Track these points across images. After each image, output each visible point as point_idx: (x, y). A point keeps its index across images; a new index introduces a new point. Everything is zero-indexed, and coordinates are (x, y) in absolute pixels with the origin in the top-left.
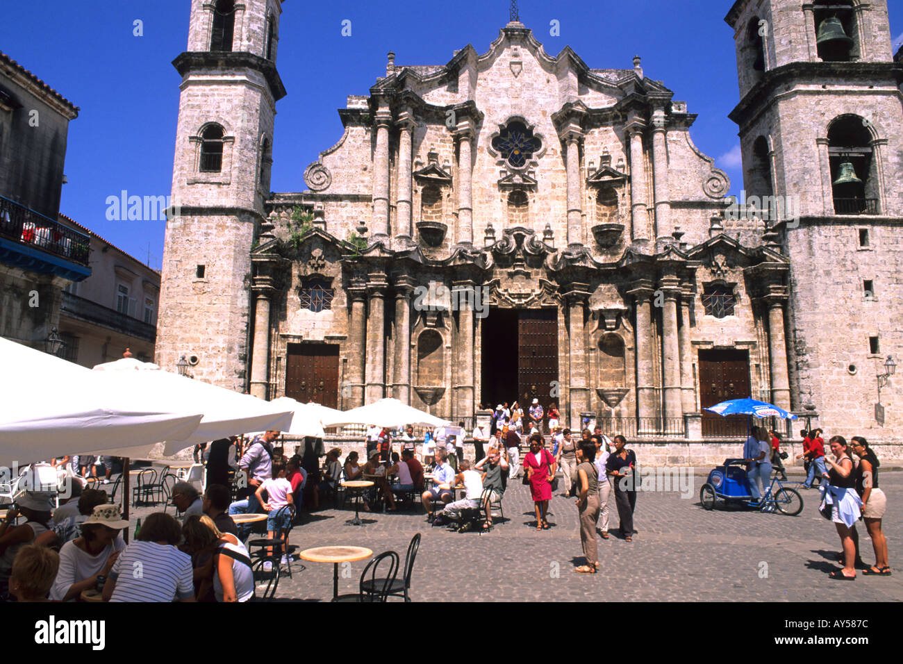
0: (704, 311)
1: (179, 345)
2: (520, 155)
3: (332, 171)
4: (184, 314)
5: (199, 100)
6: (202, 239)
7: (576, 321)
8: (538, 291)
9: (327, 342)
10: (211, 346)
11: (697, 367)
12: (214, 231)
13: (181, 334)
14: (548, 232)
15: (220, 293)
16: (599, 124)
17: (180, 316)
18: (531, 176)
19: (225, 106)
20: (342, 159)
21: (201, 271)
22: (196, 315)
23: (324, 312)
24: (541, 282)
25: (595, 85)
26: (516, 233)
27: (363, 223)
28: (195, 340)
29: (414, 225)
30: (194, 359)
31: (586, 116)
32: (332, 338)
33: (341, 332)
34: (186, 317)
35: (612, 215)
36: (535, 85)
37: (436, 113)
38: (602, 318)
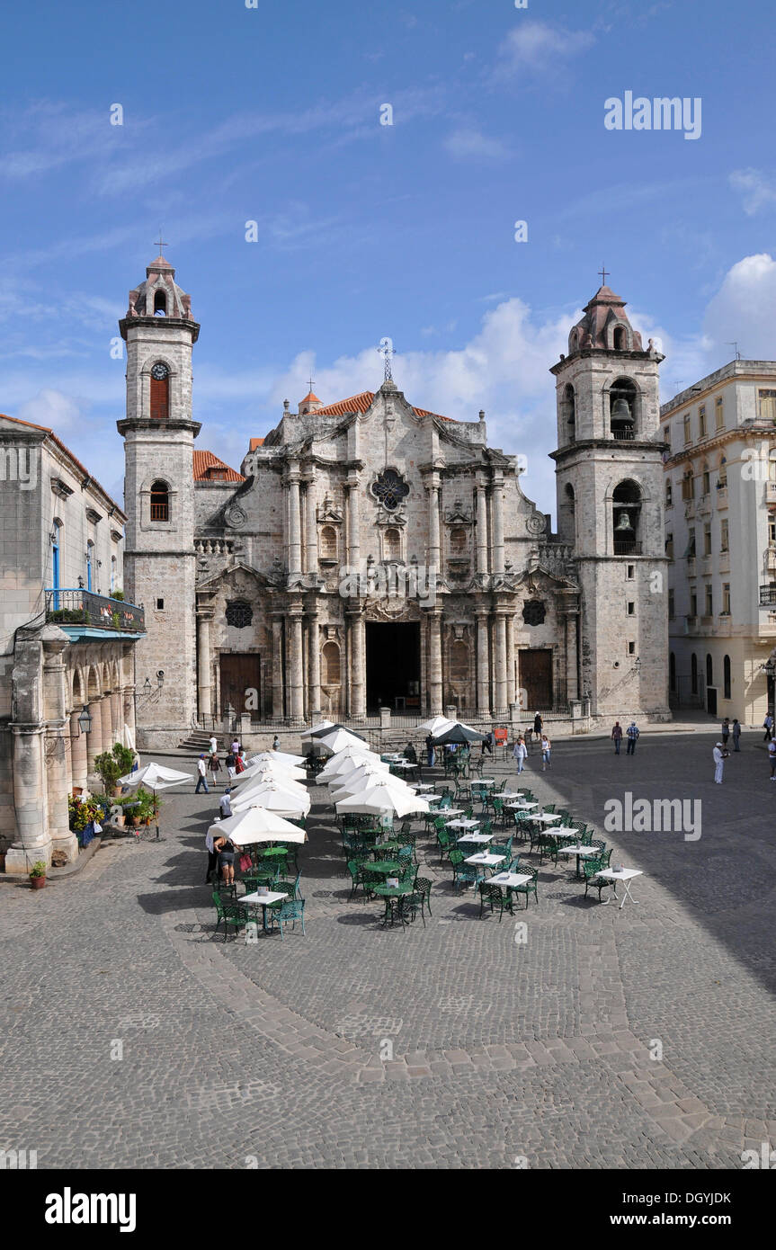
0: (523, 622)
1: (148, 662)
2: (394, 499)
3: (248, 512)
4: (149, 638)
5: (145, 459)
6: (159, 577)
7: (436, 633)
8: (407, 609)
9: (251, 652)
10: (172, 662)
11: (517, 663)
12: (169, 571)
13: (148, 654)
14: (414, 561)
15: (177, 620)
16: (455, 476)
17: (146, 640)
18: (402, 517)
19: (168, 464)
20: (254, 501)
21: (160, 603)
22: (159, 638)
23: (247, 628)
25: (451, 443)
27: (277, 559)
28: (161, 658)
30: (161, 673)
31: (445, 469)
32: (254, 649)
33: (261, 645)
34: (152, 640)
35: (461, 549)
36: (405, 439)
37: (330, 466)
38: (453, 629)
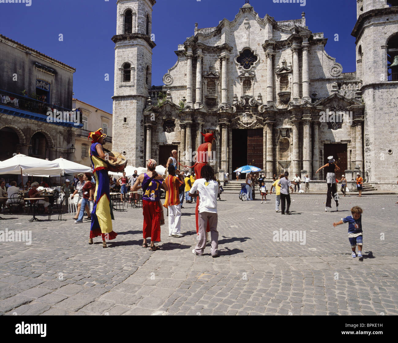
0: (328, 127)
1: (119, 147)
2: (248, 64)
3: (173, 77)
4: (120, 136)
5: (121, 54)
6: (125, 107)
7: (269, 133)
8: (255, 121)
9: (173, 144)
10: (130, 147)
11: (323, 152)
12: (129, 105)
13: (120, 143)
14: (260, 96)
15: (132, 128)
16: (282, 47)
17: (119, 137)
18: (253, 73)
19: (131, 55)
20: (177, 71)
21: (125, 120)
22: (124, 136)
23: (172, 133)
24: (256, 117)
25: (281, 30)
26: (245, 98)
27: (184, 97)
28: (124, 145)
29: (204, 97)
30: (124, 153)
31: (276, 45)
32: (175, 143)
33: (178, 141)
35: (286, 88)
36: (255, 32)
37: (213, 49)
38: (281, 131)
